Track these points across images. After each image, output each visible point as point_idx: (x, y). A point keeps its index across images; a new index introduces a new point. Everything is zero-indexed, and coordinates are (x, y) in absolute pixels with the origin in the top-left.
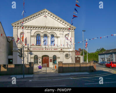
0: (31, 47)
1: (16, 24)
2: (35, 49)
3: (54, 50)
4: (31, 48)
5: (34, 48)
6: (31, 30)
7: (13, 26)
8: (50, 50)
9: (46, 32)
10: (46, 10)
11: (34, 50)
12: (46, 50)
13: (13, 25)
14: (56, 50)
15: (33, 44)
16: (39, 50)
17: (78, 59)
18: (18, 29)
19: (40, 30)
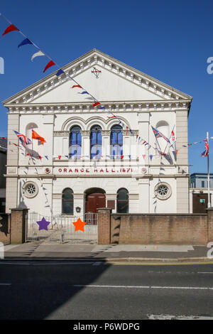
0: (55, 164)
1: (14, 103)
2: (65, 170)
3: (123, 173)
4: (54, 167)
5: (63, 169)
6: (55, 117)
7: (8, 108)
8: (110, 173)
9: (98, 118)
10: (96, 54)
11: (63, 173)
12: (96, 173)
13: (9, 104)
14: (126, 173)
15: (60, 157)
16: (76, 173)
17: (201, 201)
18: (20, 115)
19: (81, 113)
